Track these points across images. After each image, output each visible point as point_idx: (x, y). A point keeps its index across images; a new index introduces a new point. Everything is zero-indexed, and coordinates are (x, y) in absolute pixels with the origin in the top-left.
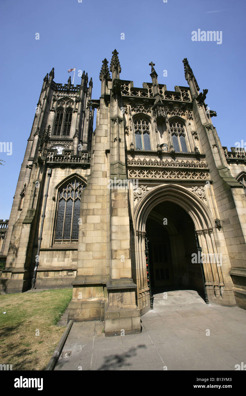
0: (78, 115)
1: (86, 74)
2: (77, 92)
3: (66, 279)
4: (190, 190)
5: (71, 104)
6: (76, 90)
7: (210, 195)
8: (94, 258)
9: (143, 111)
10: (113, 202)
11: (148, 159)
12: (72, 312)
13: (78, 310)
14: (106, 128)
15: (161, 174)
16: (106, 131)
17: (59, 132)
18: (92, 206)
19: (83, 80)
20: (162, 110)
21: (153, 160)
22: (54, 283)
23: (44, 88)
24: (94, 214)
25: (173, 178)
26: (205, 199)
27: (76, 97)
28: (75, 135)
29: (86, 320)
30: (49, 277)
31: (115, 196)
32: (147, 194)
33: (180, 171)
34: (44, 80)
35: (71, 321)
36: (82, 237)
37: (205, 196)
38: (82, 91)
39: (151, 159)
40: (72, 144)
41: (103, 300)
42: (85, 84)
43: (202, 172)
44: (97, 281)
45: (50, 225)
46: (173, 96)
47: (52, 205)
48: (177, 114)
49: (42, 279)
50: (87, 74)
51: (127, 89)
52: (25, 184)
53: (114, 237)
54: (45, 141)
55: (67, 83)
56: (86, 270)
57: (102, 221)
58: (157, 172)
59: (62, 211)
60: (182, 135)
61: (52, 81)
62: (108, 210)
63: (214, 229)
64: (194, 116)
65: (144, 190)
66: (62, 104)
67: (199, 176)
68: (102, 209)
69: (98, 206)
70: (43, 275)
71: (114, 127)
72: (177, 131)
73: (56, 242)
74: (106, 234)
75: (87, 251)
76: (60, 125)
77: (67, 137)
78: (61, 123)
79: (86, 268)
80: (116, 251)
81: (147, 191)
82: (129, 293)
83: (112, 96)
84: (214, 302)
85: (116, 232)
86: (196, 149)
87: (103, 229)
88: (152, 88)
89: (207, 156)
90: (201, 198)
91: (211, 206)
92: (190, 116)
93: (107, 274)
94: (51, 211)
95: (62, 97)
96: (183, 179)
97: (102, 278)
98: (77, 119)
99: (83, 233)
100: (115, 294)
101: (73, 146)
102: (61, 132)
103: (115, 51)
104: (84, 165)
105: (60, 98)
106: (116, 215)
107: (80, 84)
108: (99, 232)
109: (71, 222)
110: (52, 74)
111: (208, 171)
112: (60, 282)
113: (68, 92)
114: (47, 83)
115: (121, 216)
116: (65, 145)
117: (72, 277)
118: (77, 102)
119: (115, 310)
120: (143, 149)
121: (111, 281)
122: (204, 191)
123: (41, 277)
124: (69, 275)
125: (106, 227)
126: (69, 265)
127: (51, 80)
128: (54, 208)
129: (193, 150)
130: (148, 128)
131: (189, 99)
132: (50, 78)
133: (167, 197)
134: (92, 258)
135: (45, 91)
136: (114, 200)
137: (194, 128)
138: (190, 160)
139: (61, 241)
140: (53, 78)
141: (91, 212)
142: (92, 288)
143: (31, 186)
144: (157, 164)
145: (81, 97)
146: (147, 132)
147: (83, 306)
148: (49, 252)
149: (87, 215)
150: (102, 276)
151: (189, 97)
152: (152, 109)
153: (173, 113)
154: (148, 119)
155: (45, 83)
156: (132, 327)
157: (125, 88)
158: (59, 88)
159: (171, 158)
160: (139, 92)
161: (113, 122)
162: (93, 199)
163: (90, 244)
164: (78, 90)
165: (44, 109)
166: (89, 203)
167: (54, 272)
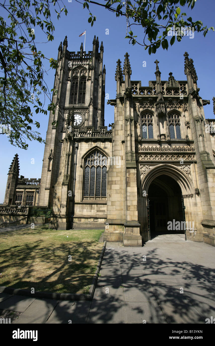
0: (91, 84)
1: (96, 38)
2: (89, 59)
3: (93, 224)
4: (179, 168)
5: (85, 72)
6: (88, 57)
7: (194, 171)
8: (116, 210)
9: (148, 108)
10: (127, 179)
11: (150, 147)
12: (105, 237)
13: (109, 236)
14: (122, 124)
15: (160, 157)
16: (122, 125)
17: (75, 100)
18: (114, 179)
19: (95, 46)
20: (163, 107)
21: (154, 147)
22: (85, 226)
23: (59, 58)
24: (115, 184)
25: (168, 159)
26: (190, 174)
27: (89, 64)
28: (90, 103)
29: (113, 242)
30: (81, 222)
31: (129, 175)
32: (149, 171)
33: (173, 154)
34: (59, 49)
35: (105, 241)
36: (109, 198)
37: (190, 172)
38: (94, 58)
39: (153, 146)
40: (87, 111)
41: (122, 232)
42: (97, 50)
43: (189, 154)
44: (119, 222)
45: (80, 186)
46: (173, 91)
47: (80, 171)
48: (175, 108)
49: (77, 223)
50: (98, 38)
51: (136, 88)
52: (52, 149)
53: (128, 198)
54: (72, 121)
55: (80, 51)
56: (112, 216)
57: (121, 188)
58: (157, 156)
59: (87, 176)
60: (178, 125)
61: (67, 51)
62: (124, 182)
63: (194, 195)
64: (189, 108)
65: (147, 168)
66: (76, 72)
67: (187, 157)
68: (121, 181)
69: (118, 179)
70: (77, 220)
71: (127, 125)
72: (174, 122)
73: (84, 198)
74: (123, 196)
75: (112, 205)
76: (76, 94)
77: (83, 105)
78: (77, 92)
79: (112, 215)
80: (129, 206)
81: (149, 169)
82: (136, 228)
83: (126, 99)
84: (190, 239)
85: (129, 196)
86: (187, 137)
87: (122, 193)
88: (156, 85)
89: (195, 143)
90: (187, 173)
91: (194, 179)
92: (186, 108)
93: (124, 218)
94: (80, 175)
95: (76, 66)
96: (175, 160)
97: (121, 221)
98: (91, 87)
99: (110, 195)
100: (129, 228)
101: (89, 114)
102: (77, 100)
103: (127, 54)
104: (103, 139)
105: (74, 67)
106: (130, 186)
107: (92, 51)
108: (119, 195)
109: (94, 184)
110: (65, 43)
111: (194, 154)
112: (89, 226)
113: (81, 60)
114: (61, 53)
115: (132, 187)
116: (82, 113)
117: (97, 222)
118: (90, 69)
119: (129, 235)
120: (148, 139)
121: (127, 221)
122: (190, 168)
123: (76, 221)
124: (95, 221)
125: (123, 192)
126: (95, 215)
127: (65, 49)
128: (82, 173)
129: (185, 137)
130: (152, 121)
131: (186, 92)
132: (64, 47)
133: (163, 172)
134: (115, 210)
135: (60, 60)
136: (128, 177)
137: (188, 119)
138: (181, 146)
139: (88, 197)
140: (67, 46)
141: (114, 182)
142: (116, 226)
143: (64, 156)
144: (157, 150)
145: (93, 64)
146: (151, 124)
147: (111, 235)
148: (80, 205)
149: (111, 184)
150: (121, 220)
151: (186, 91)
152: (155, 105)
153: (172, 107)
154: (152, 113)
155: (60, 52)
156: (137, 244)
157: (135, 88)
158: (73, 56)
159: (168, 145)
160: (146, 90)
161: (127, 121)
162: (115, 174)
163: (114, 201)
164: (90, 57)
165: (61, 80)
166: (113, 177)
167: (84, 219)
